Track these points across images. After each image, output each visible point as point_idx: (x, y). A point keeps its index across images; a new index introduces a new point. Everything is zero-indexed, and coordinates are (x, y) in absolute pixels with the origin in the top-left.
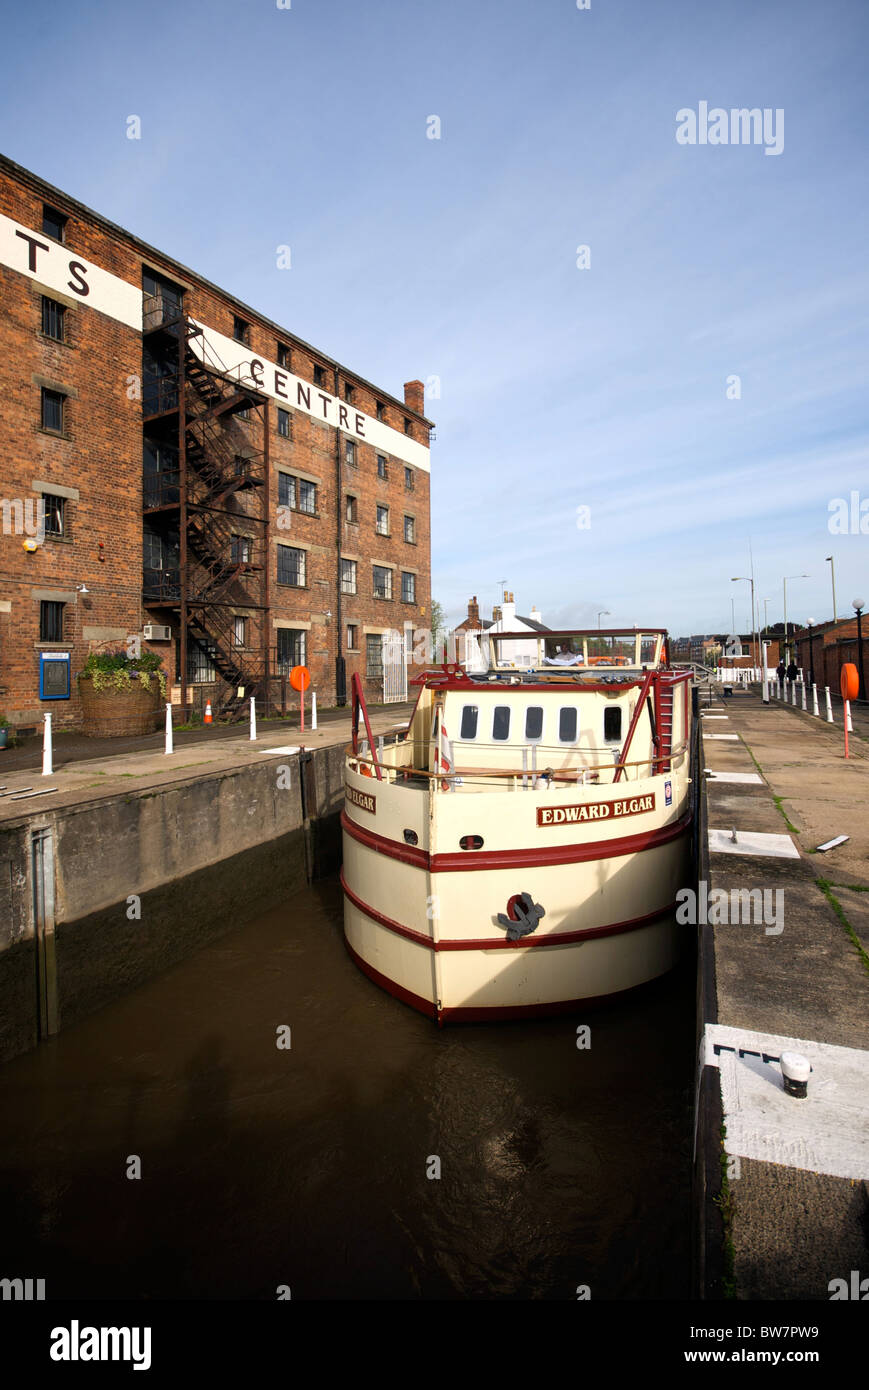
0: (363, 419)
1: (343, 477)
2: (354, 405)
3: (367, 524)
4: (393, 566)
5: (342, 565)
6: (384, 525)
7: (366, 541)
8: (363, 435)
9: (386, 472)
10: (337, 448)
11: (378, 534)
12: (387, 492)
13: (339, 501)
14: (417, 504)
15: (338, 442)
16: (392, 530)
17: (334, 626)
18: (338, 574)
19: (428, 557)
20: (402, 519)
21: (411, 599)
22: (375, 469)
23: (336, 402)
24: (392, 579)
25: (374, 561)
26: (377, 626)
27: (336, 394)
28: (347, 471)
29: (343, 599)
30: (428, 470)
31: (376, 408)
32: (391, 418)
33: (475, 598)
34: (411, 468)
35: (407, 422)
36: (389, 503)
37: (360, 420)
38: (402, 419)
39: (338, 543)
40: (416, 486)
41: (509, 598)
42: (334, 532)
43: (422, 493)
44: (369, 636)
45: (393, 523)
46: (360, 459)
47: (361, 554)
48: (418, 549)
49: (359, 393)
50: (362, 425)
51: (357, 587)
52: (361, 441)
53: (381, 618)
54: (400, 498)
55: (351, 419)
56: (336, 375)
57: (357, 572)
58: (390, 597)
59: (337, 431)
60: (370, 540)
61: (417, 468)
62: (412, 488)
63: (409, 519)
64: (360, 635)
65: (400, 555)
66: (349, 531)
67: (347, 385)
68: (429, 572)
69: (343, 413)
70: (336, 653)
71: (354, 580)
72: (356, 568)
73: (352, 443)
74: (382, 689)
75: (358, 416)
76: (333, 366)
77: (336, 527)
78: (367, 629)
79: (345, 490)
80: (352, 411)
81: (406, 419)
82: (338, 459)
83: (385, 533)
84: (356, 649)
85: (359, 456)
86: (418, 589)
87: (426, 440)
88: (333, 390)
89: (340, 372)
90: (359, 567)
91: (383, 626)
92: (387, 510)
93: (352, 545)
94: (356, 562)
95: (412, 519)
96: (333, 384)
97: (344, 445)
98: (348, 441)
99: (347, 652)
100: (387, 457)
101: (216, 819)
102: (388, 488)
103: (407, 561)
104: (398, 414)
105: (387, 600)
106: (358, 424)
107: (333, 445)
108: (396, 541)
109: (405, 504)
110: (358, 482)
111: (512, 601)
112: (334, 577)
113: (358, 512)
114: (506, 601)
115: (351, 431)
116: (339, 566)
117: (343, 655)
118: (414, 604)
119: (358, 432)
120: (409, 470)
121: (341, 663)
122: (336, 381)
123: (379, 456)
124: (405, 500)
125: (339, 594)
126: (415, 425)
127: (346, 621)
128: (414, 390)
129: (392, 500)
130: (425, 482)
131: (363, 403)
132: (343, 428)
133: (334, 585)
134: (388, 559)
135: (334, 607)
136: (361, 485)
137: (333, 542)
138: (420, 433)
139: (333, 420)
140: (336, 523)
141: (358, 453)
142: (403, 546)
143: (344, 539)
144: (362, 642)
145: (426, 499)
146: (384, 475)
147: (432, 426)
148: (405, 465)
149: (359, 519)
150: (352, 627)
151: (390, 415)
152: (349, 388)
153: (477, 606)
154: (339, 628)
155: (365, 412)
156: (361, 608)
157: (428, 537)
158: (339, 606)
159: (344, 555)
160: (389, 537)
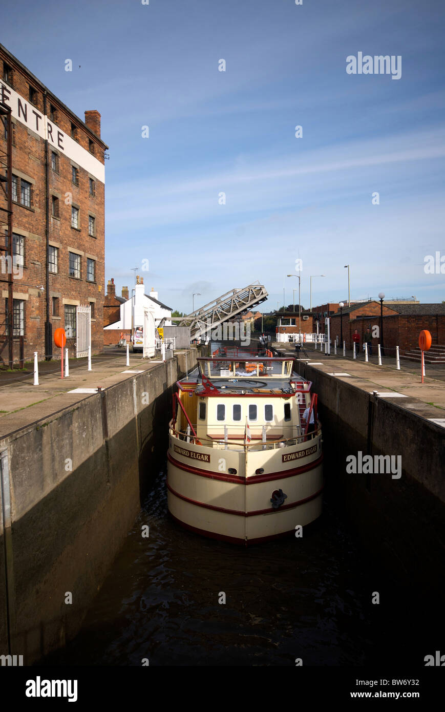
0: (62, 135)
1: (50, 182)
2: (56, 124)
3: (66, 219)
4: (82, 253)
5: (49, 248)
6: (76, 221)
7: (64, 233)
8: (63, 148)
9: (77, 180)
10: (46, 157)
11: (73, 228)
12: (78, 196)
13: (47, 199)
14: (96, 207)
15: (46, 152)
16: (81, 226)
17: (43, 297)
18: (47, 257)
19: (103, 249)
20: (88, 217)
21: (91, 279)
22: (70, 177)
23: (45, 119)
24: (81, 263)
25: (70, 249)
26: (71, 298)
27: (45, 114)
28: (53, 176)
29: (50, 277)
30: (104, 182)
31: (70, 128)
32: (81, 137)
33: (112, 280)
34: (93, 179)
35: (91, 142)
36: (79, 204)
37: (60, 137)
38: (87, 139)
39: (47, 232)
40: (96, 192)
41: (140, 281)
42: (44, 224)
43: (100, 198)
44: (67, 306)
45: (82, 221)
46: (61, 168)
47: (61, 243)
48: (97, 241)
49: (60, 114)
50: (62, 141)
51: (58, 268)
52: (61, 153)
53: (74, 293)
54: (86, 201)
55: (55, 134)
56: (45, 97)
57: (58, 256)
58: (79, 277)
59: (46, 142)
60: (67, 232)
61: (97, 179)
62: (93, 194)
63: (92, 218)
64: (60, 305)
65: (86, 245)
66: (54, 224)
67: (52, 106)
68: (104, 259)
69: (50, 130)
70: (45, 319)
71: (56, 263)
72: (58, 253)
73: (55, 154)
74: (76, 347)
75: (59, 133)
76: (43, 89)
77: (45, 220)
78: (65, 301)
79: (52, 191)
80: (56, 129)
81: (90, 140)
82: (46, 165)
83: (76, 227)
84: (58, 316)
85: (60, 165)
86: (97, 272)
87: (102, 159)
88: (43, 110)
89: (48, 96)
90: (60, 252)
91: (75, 299)
92: (78, 210)
93: (55, 235)
94: (58, 248)
95: (93, 218)
96: (42, 103)
97: (50, 155)
98: (53, 152)
99: (53, 318)
100: (77, 167)
101: (71, 441)
102: (79, 193)
103: (91, 250)
104: (85, 135)
105: (77, 279)
106: (59, 139)
107: (43, 154)
108: (84, 234)
109: (89, 206)
110: (60, 186)
111: (143, 284)
112: (44, 259)
113: (60, 209)
114: (138, 283)
115: (55, 144)
116: (47, 250)
117: (51, 321)
118: (94, 283)
119: (59, 146)
120: (91, 180)
121: (48, 327)
122: (44, 102)
123: (73, 167)
124: (89, 203)
125: (47, 274)
126: (96, 145)
127: (52, 294)
128: (93, 117)
129: (82, 202)
130: (102, 190)
131: (62, 123)
132: (50, 141)
133: (44, 266)
134: (78, 248)
135: (44, 282)
136: (61, 188)
137: (44, 232)
138: (99, 152)
139: (43, 134)
140: (45, 217)
141: (60, 163)
142: (88, 238)
143: (51, 229)
144: (62, 311)
145: (102, 204)
146: (77, 183)
147: (107, 148)
148: (89, 176)
149: (60, 215)
150: (54, 298)
151: (79, 135)
152: (53, 109)
153: (114, 286)
154: (47, 300)
155: (63, 130)
156: (61, 285)
157: (103, 233)
158: (47, 283)
159: (51, 243)
160: (79, 231)
